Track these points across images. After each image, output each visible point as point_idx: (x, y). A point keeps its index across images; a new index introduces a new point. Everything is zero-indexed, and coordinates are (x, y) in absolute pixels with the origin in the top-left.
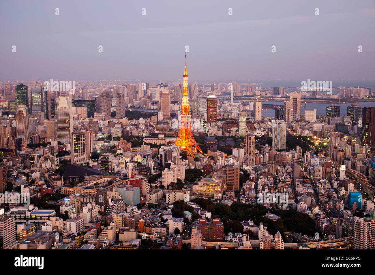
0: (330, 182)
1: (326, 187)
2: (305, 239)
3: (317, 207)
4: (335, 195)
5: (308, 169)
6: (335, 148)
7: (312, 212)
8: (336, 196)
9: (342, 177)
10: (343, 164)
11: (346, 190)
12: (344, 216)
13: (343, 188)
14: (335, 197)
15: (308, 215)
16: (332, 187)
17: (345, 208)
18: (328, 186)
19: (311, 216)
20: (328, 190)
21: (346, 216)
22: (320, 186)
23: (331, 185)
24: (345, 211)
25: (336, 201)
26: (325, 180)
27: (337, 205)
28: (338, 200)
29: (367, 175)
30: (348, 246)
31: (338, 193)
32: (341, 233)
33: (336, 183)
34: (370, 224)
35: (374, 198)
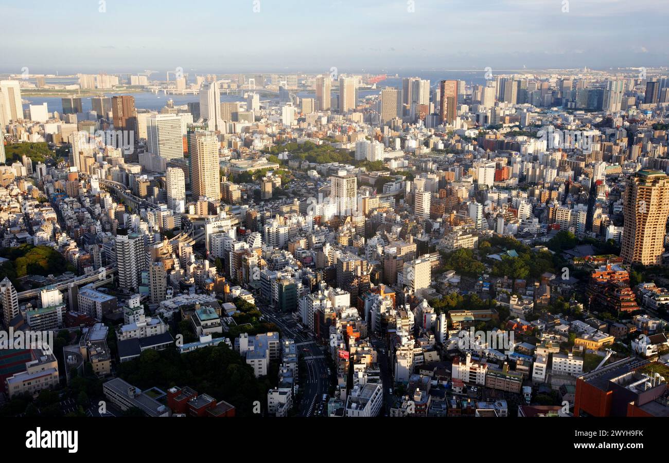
0: (80, 201)
1: (74, 206)
2: (50, 280)
3: (64, 235)
4: (89, 215)
5: (45, 187)
6: (82, 153)
7: (57, 243)
8: (90, 217)
10: (94, 173)
11: (103, 207)
12: (104, 241)
13: (98, 205)
14: (88, 218)
15: (52, 248)
16: (83, 206)
17: (104, 230)
18: (77, 205)
19: (57, 247)
20: (78, 210)
21: (105, 240)
22: (66, 206)
23: (81, 203)
24: (103, 234)
25: (90, 223)
26: (71, 199)
27: (92, 228)
28: (93, 221)
29: (127, 184)
30: (112, 275)
31: (91, 213)
32: (101, 262)
33: (88, 200)
34: (136, 241)
35: (139, 211)
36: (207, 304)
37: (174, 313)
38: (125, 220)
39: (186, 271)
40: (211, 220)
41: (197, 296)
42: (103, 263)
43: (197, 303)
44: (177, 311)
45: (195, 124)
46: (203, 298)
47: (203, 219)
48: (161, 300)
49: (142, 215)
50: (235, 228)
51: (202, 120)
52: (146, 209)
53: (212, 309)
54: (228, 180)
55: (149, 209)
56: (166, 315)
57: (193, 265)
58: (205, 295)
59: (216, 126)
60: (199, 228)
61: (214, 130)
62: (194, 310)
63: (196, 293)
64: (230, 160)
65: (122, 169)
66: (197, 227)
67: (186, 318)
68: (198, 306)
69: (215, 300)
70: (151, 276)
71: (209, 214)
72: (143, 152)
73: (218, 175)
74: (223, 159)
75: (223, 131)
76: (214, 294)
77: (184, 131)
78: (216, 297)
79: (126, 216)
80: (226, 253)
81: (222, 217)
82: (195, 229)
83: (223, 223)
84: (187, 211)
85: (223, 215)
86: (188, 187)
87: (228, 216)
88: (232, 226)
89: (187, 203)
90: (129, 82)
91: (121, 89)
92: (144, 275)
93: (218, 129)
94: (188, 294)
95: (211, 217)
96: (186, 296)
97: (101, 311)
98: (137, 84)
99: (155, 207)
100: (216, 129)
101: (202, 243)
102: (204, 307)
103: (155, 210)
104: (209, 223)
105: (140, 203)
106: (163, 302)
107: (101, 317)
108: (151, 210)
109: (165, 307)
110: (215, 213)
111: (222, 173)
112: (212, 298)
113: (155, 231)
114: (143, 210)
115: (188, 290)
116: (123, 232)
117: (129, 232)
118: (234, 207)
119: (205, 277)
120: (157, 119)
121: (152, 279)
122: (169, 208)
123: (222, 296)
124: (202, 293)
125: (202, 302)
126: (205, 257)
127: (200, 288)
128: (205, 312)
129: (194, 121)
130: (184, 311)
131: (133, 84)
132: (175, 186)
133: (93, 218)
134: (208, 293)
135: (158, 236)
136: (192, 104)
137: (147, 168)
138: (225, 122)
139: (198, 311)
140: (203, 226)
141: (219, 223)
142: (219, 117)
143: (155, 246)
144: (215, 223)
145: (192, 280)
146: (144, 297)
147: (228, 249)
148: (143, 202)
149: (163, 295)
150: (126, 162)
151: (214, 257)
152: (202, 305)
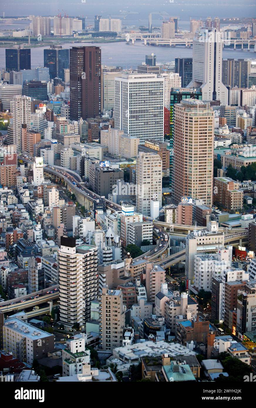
0: (16, 193)
1: (9, 201)
4: (26, 215)
6: (24, 126)
8: (28, 217)
9: (39, 179)
10: (39, 156)
11: (46, 204)
12: (43, 252)
13: (40, 201)
14: (26, 219)
16: (20, 201)
17: (45, 236)
18: (12, 199)
20: (13, 206)
21: (46, 252)
23: (18, 197)
24: (43, 243)
25: (27, 226)
26: (6, 189)
27: (30, 232)
28: (31, 223)
29: (82, 173)
30: (51, 303)
31: (30, 211)
32: (37, 283)
33: (27, 193)
34: (87, 257)
35: (95, 213)
36: (180, 358)
37: (132, 367)
38: (75, 225)
39: (154, 306)
40: (195, 233)
41: (166, 345)
42: (39, 284)
43: (166, 355)
44: (136, 364)
45: (182, 91)
46: (176, 348)
47: (184, 231)
48: (116, 346)
49: (99, 219)
50: (231, 248)
51: (192, 84)
52: (105, 211)
53: (187, 367)
54: (227, 175)
55: (109, 212)
56: (120, 368)
57: (165, 299)
58: (178, 345)
59: (214, 93)
60: (178, 244)
61: (211, 99)
62: (161, 365)
63: (166, 340)
64: (232, 144)
65: (77, 152)
66: (174, 243)
67: (148, 376)
68: (166, 360)
69: (193, 353)
70: (104, 309)
71: (193, 224)
72: (106, 127)
73: (210, 167)
74: (221, 144)
75: (224, 102)
76: (192, 345)
77: (166, 100)
78: (195, 350)
79: (76, 219)
80: (215, 284)
81: (213, 229)
82: (172, 245)
83: (214, 239)
84: (162, 218)
85: (214, 227)
86: (166, 182)
87: (222, 229)
88: (226, 244)
89: (163, 204)
90: (97, 28)
91: (85, 37)
92: (94, 306)
93: (217, 99)
94: (154, 340)
95: (195, 228)
96: (151, 343)
97: (32, 353)
98: (108, 30)
99: (117, 209)
100: (214, 98)
101: (180, 266)
102: (175, 363)
103: (117, 212)
104: (193, 237)
105: (98, 201)
106: (117, 349)
107: (31, 362)
108: (112, 212)
109: (121, 356)
110: (202, 223)
111: (217, 164)
112: (188, 351)
113: (114, 244)
114: (100, 212)
115: (155, 334)
116: (69, 242)
117: (79, 242)
118: (232, 216)
119: (181, 317)
120: (130, 81)
121: (104, 313)
122: (137, 211)
123: (203, 348)
124: (175, 341)
125: (173, 355)
126: (183, 288)
127: (172, 334)
128: (175, 370)
129: (184, 85)
130: (147, 365)
131: (101, 30)
132: (149, 180)
133: (31, 218)
134: (183, 341)
135: (118, 251)
136: (181, 60)
137: (110, 151)
138: (228, 88)
139: (166, 367)
140: (184, 241)
141: (206, 239)
142: (219, 80)
143: (113, 266)
144: (202, 238)
145: (162, 320)
146: (91, 339)
147: (217, 279)
148: (102, 201)
149: (118, 339)
150: (82, 141)
151: (196, 289)
152: (172, 358)
